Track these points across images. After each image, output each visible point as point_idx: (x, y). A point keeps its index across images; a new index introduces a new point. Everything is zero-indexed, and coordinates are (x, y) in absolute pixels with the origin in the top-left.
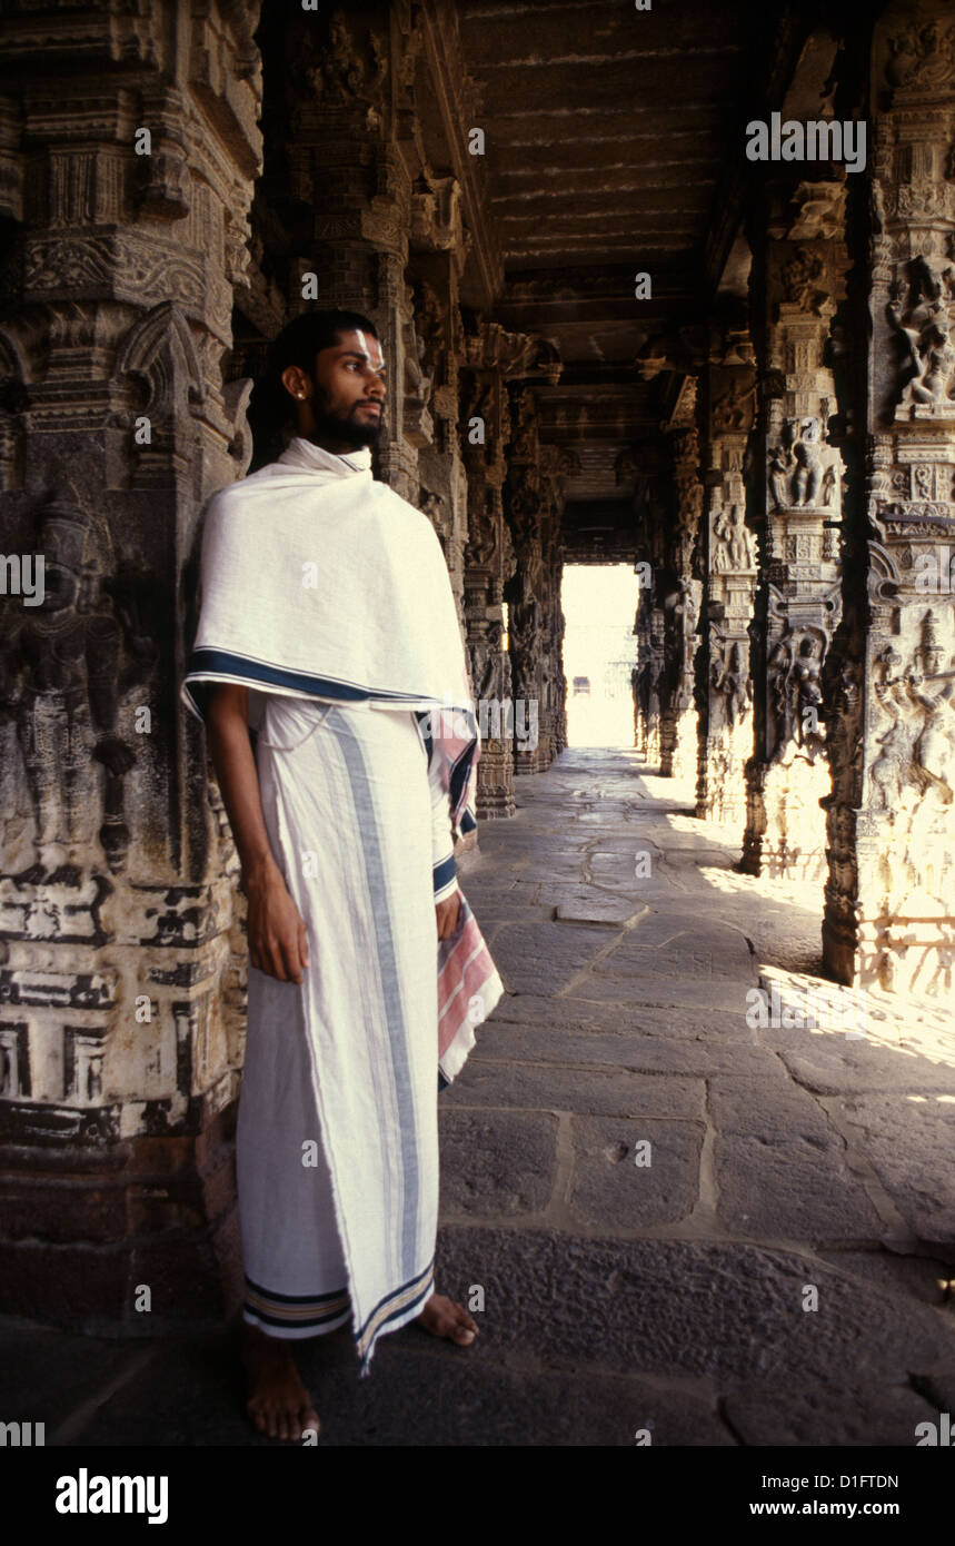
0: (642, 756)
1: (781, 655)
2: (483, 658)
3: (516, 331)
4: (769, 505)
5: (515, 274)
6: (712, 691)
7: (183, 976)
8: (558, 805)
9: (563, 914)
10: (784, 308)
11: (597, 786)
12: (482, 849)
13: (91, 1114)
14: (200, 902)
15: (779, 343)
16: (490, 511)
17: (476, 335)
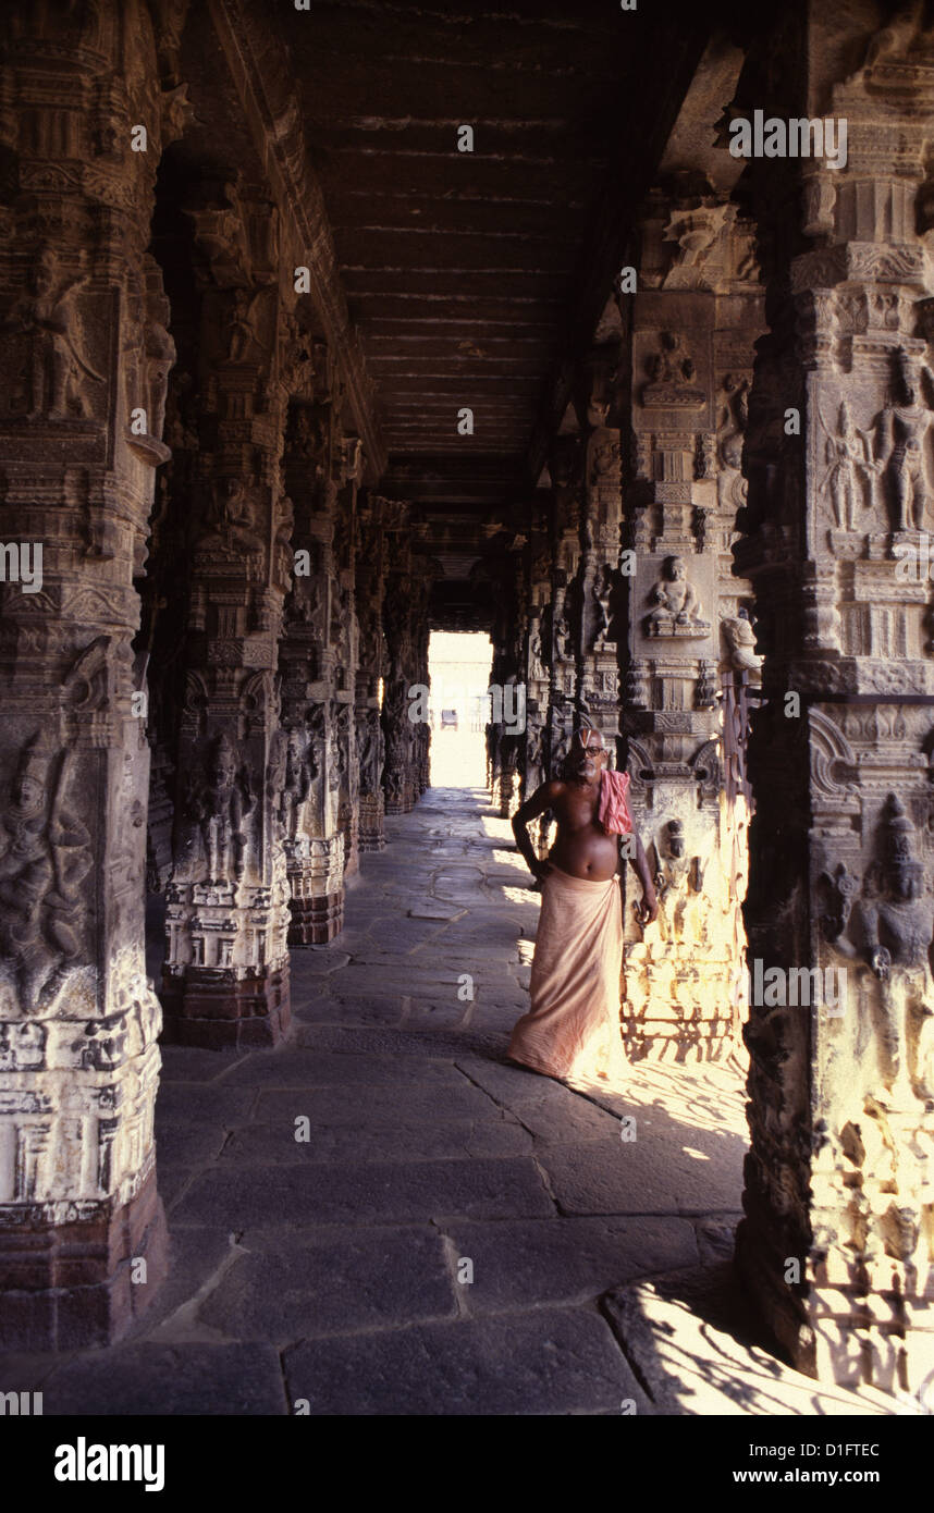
0: (489, 798)
1: (560, 752)
2: (365, 734)
3: (396, 500)
4: (554, 656)
5: (395, 460)
6: (529, 763)
7: (263, 920)
8: (417, 842)
9: (413, 914)
10: (566, 532)
11: (448, 826)
12: (362, 873)
13: (228, 971)
14: (269, 893)
15: (563, 552)
16: (373, 628)
17: (367, 508)
